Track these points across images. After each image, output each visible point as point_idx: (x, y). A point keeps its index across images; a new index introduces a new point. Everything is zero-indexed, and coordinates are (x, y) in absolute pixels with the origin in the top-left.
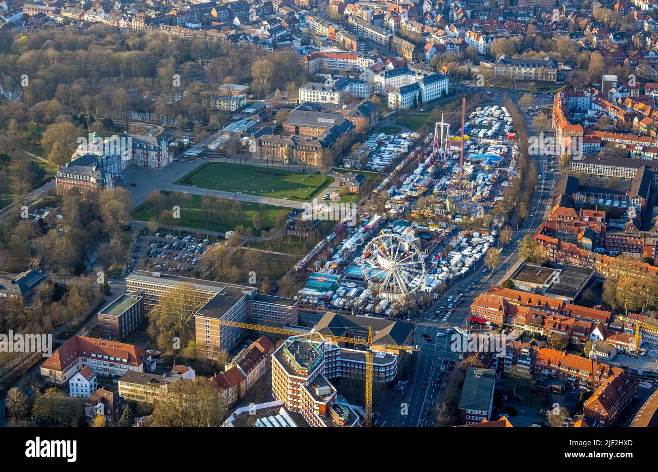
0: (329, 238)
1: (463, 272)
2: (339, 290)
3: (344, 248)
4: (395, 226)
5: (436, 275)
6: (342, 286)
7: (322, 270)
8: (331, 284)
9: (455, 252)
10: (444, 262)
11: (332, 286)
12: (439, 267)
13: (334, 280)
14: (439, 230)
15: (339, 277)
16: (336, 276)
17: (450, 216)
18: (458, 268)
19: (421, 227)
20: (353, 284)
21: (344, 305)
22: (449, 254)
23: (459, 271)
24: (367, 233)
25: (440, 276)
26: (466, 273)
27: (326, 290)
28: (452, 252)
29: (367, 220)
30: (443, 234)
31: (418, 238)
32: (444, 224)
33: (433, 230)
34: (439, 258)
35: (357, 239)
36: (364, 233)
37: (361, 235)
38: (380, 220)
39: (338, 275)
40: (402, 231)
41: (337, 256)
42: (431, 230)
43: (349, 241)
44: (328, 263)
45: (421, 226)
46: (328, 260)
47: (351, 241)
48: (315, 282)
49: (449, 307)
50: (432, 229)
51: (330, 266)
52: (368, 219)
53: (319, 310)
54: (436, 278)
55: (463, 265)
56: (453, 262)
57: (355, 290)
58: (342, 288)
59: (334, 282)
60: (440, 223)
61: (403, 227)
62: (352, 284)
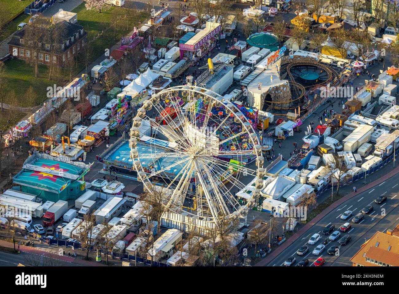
0: (97, 69)
1: (366, 166)
2: (81, 200)
3: (121, 95)
4: (248, 47)
5: (305, 172)
6: (92, 188)
7: (61, 148)
8: (65, 186)
9: (361, 118)
10: (330, 141)
11: (70, 190)
12: (316, 152)
13: (75, 177)
14: (341, 61)
15: (88, 167)
16: (82, 164)
17: (372, 30)
18: (358, 157)
19: (304, 54)
20: (118, 186)
21: (84, 237)
22: (347, 122)
23: (359, 164)
24: (182, 62)
25: (312, 176)
26: (373, 170)
27: (53, 197)
28: (355, 117)
29: (191, 29)
30: (346, 72)
31: (285, 82)
32: (354, 48)
33: (328, 61)
34: (322, 130)
35: (157, 76)
36: (177, 61)
37: (171, 64)
38: (219, 31)
39: (86, 163)
40: (259, 61)
41: (102, 114)
42: (325, 60)
43: (138, 80)
44: (80, 130)
45: (306, 49)
46: (79, 124)
47: (143, 80)
48: (33, 179)
49: (315, 252)
50: (326, 58)
51: (80, 138)
52: (196, 27)
53: (28, 244)
54: (302, 180)
55: (371, 152)
56: (350, 142)
57: (115, 202)
58: (90, 193)
59: (73, 181)
60: (346, 44)
61: (265, 51)
62: (114, 185)
